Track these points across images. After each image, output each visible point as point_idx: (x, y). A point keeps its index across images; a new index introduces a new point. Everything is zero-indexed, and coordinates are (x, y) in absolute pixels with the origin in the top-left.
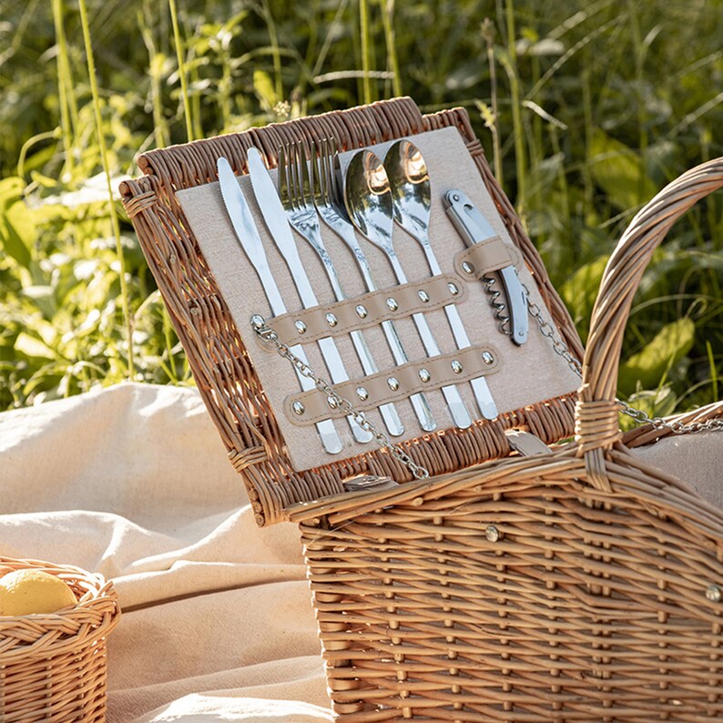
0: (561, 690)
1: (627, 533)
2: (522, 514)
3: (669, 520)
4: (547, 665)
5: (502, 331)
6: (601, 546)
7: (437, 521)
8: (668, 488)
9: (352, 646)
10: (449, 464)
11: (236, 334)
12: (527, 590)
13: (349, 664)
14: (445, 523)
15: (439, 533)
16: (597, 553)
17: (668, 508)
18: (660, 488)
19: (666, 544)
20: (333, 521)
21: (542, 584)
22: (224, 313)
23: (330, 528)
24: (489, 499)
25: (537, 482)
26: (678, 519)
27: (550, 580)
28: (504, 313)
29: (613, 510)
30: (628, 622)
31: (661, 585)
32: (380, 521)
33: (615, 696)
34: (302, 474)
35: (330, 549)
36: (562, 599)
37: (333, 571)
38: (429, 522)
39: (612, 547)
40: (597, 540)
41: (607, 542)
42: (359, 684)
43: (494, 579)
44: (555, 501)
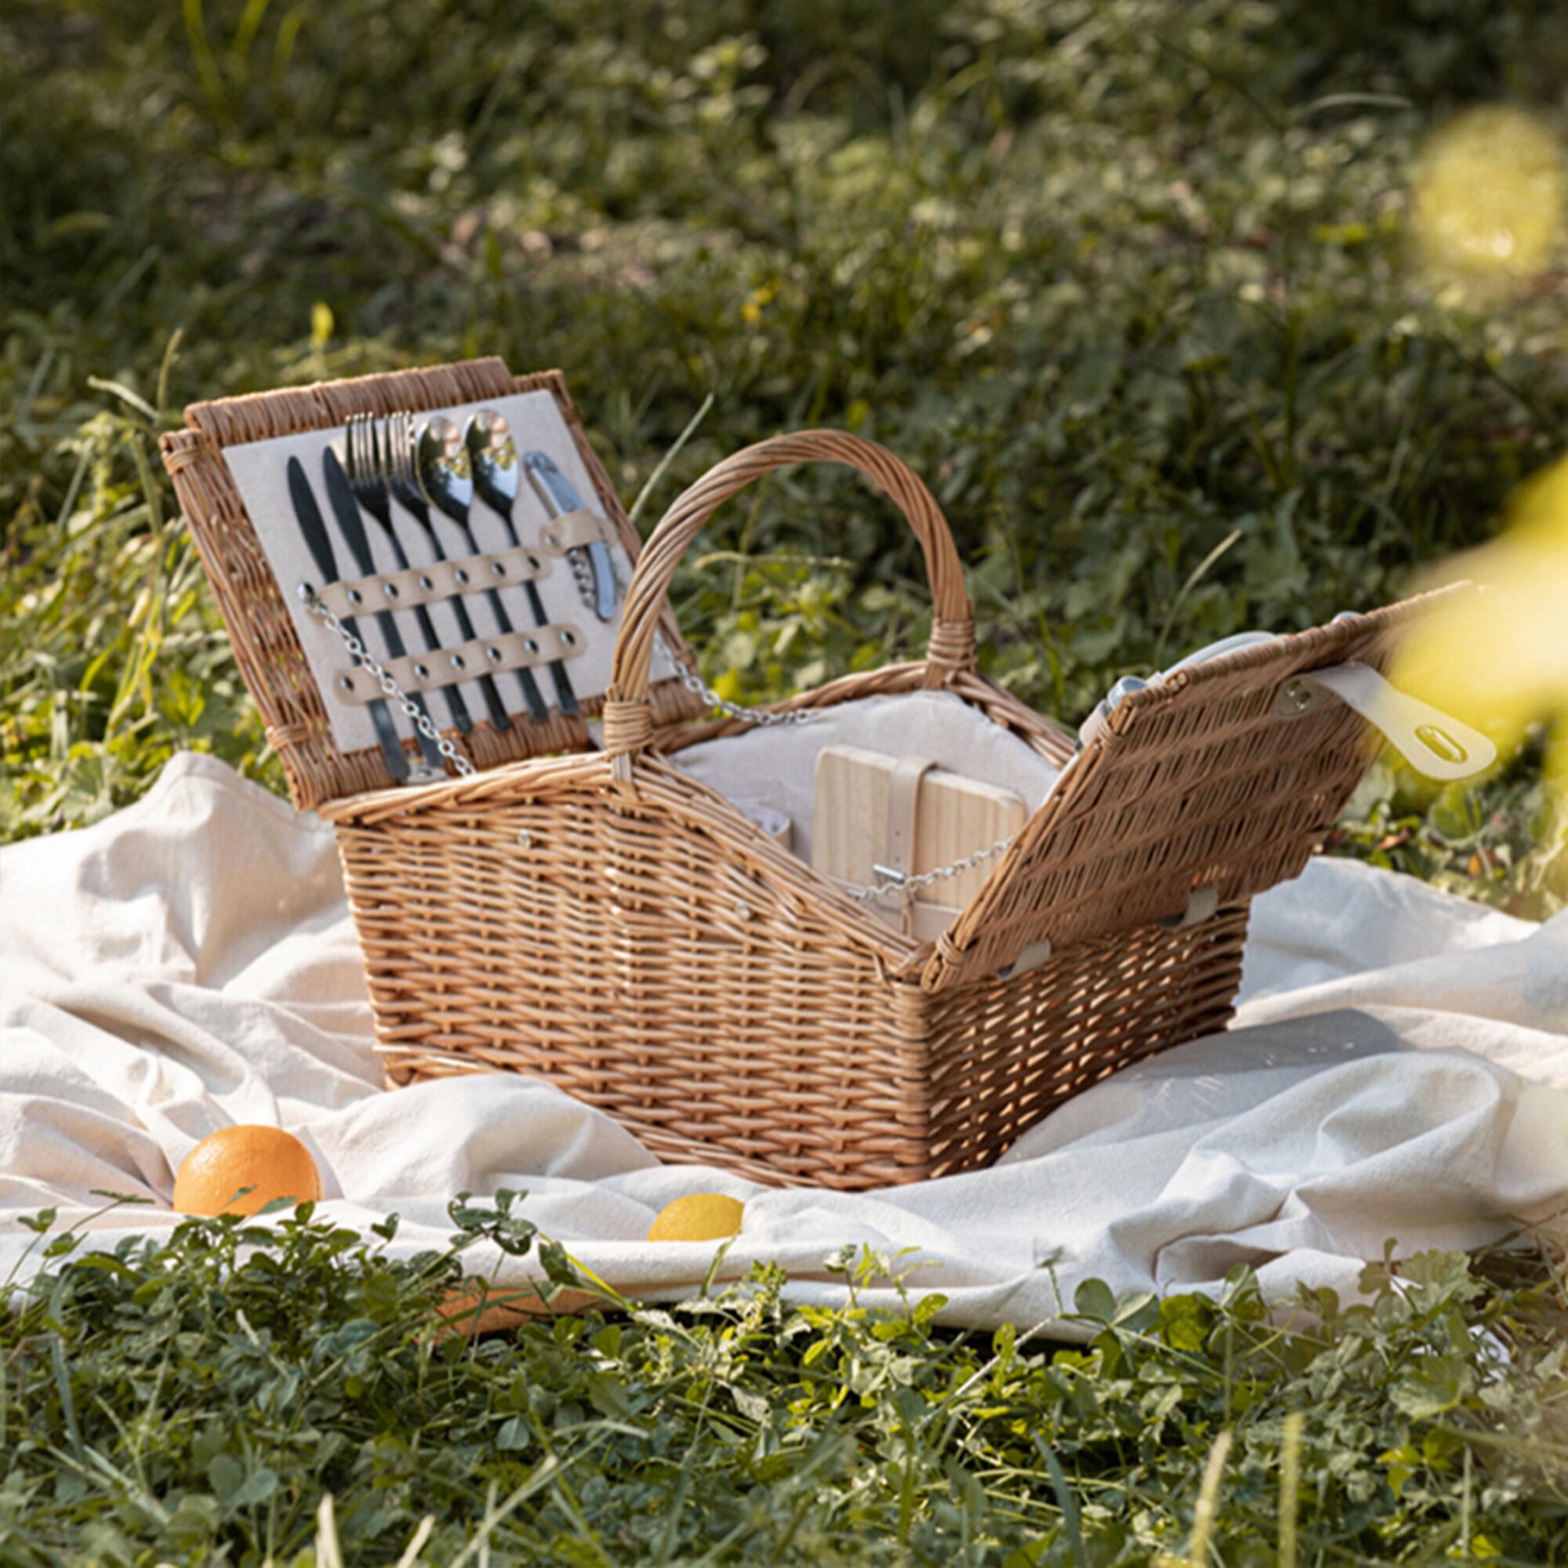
0: (597, 1009)
1: (658, 843)
2: (554, 816)
3: (699, 831)
4: (582, 981)
5: (586, 603)
6: (632, 857)
7: (472, 823)
8: (697, 797)
9: (391, 954)
10: (517, 752)
11: (281, 602)
12: (560, 898)
13: (389, 973)
14: (479, 825)
15: (474, 835)
16: (629, 864)
17: (698, 817)
18: (688, 796)
19: (697, 856)
20: (367, 820)
21: (575, 896)
22: (269, 579)
23: (367, 827)
24: (521, 803)
25: (567, 786)
26: (706, 829)
27: (584, 890)
28: (590, 585)
29: (644, 819)
30: (659, 939)
31: (692, 900)
32: (414, 822)
33: (650, 1017)
34: (347, 756)
35: (368, 850)
36: (595, 912)
37: (371, 874)
38: (463, 824)
39: (644, 859)
40: (628, 849)
41: (639, 852)
42: (401, 995)
43: (528, 887)
44: (587, 807)
